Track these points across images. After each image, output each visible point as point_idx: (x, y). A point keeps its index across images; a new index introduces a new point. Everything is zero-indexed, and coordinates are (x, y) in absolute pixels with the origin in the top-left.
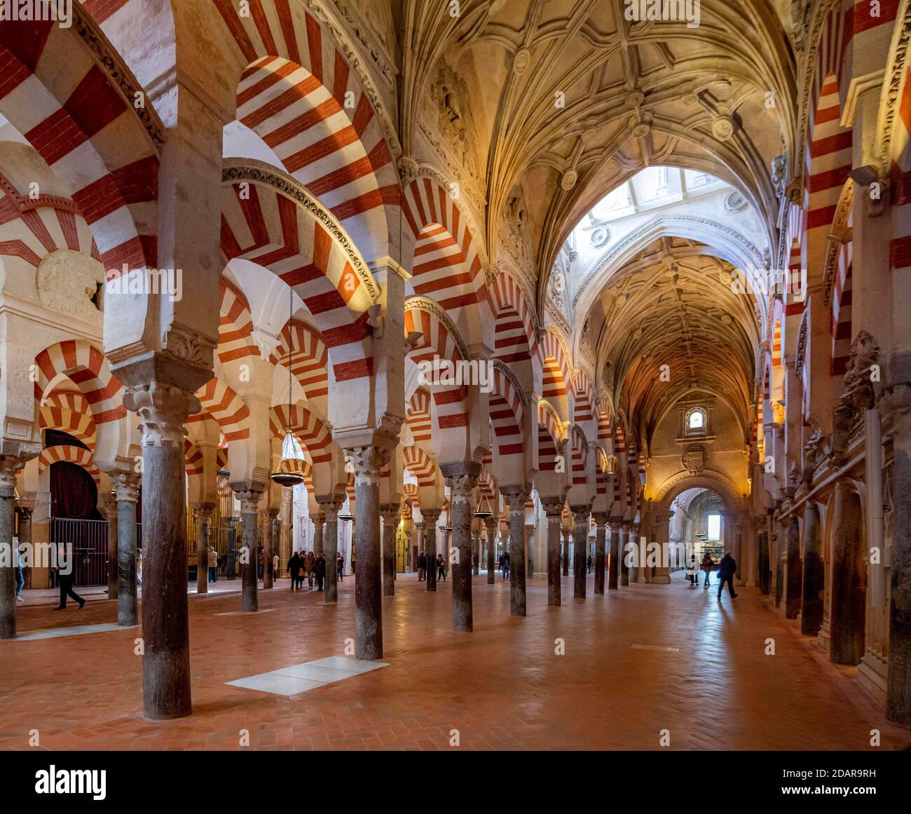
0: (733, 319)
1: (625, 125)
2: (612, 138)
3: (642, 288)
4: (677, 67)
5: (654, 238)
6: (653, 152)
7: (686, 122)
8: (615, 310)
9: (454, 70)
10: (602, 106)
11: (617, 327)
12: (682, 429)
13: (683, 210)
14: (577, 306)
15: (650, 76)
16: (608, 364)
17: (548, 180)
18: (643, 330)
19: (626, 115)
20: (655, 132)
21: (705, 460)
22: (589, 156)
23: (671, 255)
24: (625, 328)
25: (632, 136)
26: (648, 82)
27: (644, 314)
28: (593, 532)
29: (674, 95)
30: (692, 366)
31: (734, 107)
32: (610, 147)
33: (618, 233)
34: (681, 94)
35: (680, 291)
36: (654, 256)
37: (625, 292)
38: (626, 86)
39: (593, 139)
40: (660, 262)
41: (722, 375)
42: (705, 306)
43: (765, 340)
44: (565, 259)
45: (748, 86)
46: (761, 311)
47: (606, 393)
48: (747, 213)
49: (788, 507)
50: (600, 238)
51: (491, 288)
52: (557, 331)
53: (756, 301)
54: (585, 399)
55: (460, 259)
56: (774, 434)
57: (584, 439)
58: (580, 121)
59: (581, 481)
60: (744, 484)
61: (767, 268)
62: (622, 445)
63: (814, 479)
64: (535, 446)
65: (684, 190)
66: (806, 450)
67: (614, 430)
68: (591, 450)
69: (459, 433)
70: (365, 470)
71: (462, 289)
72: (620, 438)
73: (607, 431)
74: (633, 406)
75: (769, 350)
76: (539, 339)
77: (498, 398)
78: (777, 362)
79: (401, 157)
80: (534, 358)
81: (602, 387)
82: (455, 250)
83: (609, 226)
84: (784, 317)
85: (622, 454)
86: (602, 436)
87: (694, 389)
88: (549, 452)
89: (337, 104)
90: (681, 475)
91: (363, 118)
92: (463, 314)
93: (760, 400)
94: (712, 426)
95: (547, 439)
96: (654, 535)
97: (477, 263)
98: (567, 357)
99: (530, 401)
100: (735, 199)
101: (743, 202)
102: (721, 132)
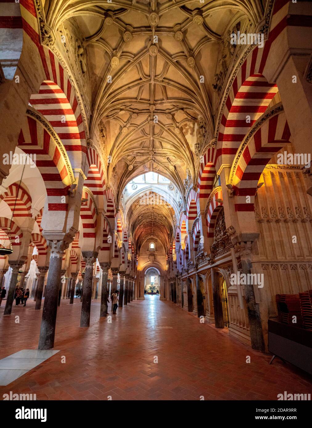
0: (166, 218)
1: (147, 159)
2: (143, 161)
4: (163, 149)
5: (149, 191)
6: (153, 168)
7: (163, 164)
8: (136, 209)
9: (104, 124)
10: (143, 151)
11: (136, 213)
12: (148, 248)
13: (157, 186)
14: (126, 205)
16: (132, 225)
17: (124, 166)
18: (142, 216)
19: (149, 156)
20: (154, 163)
21: (155, 258)
22: (137, 163)
24: (138, 215)
25: (149, 162)
26: (155, 150)
27: (143, 212)
28: (119, 281)
29: (161, 156)
30: (152, 230)
31: (175, 164)
32: (143, 163)
33: (140, 187)
34: (163, 157)
35: (153, 207)
38: (150, 149)
39: (139, 159)
41: (161, 234)
42: (159, 213)
43: (178, 225)
44: (124, 190)
45: (179, 160)
46: (177, 217)
47: (131, 234)
48: (173, 191)
49: (185, 275)
50: (134, 187)
51: (107, 192)
52: (121, 211)
53: (174, 215)
54: (126, 235)
55: (100, 179)
56: (182, 252)
57: (125, 248)
58: (136, 153)
59: (123, 262)
60: (166, 267)
61: (179, 207)
62: (133, 251)
63: (199, 267)
64: (114, 248)
65: (158, 181)
66: (196, 258)
67: (132, 246)
68: (127, 252)
69: (92, 240)
70: (57, 251)
71: (98, 189)
72: (133, 249)
73: (130, 246)
74: (136, 239)
75: (179, 228)
76: (117, 212)
77: (104, 229)
78: (183, 232)
79: (89, 139)
80: (115, 218)
81: (130, 232)
82: (98, 175)
83: (137, 184)
84: (187, 220)
85: (133, 254)
86: (129, 248)
87: (152, 237)
88: (116, 251)
89: (73, 112)
90: (148, 263)
91: (79, 121)
92: (97, 198)
93: (174, 242)
94: (157, 249)
95: (116, 246)
96: (140, 283)
97: (104, 182)
98: (123, 220)
99: (113, 232)
100: (170, 187)
101: (172, 188)
102: (172, 169)
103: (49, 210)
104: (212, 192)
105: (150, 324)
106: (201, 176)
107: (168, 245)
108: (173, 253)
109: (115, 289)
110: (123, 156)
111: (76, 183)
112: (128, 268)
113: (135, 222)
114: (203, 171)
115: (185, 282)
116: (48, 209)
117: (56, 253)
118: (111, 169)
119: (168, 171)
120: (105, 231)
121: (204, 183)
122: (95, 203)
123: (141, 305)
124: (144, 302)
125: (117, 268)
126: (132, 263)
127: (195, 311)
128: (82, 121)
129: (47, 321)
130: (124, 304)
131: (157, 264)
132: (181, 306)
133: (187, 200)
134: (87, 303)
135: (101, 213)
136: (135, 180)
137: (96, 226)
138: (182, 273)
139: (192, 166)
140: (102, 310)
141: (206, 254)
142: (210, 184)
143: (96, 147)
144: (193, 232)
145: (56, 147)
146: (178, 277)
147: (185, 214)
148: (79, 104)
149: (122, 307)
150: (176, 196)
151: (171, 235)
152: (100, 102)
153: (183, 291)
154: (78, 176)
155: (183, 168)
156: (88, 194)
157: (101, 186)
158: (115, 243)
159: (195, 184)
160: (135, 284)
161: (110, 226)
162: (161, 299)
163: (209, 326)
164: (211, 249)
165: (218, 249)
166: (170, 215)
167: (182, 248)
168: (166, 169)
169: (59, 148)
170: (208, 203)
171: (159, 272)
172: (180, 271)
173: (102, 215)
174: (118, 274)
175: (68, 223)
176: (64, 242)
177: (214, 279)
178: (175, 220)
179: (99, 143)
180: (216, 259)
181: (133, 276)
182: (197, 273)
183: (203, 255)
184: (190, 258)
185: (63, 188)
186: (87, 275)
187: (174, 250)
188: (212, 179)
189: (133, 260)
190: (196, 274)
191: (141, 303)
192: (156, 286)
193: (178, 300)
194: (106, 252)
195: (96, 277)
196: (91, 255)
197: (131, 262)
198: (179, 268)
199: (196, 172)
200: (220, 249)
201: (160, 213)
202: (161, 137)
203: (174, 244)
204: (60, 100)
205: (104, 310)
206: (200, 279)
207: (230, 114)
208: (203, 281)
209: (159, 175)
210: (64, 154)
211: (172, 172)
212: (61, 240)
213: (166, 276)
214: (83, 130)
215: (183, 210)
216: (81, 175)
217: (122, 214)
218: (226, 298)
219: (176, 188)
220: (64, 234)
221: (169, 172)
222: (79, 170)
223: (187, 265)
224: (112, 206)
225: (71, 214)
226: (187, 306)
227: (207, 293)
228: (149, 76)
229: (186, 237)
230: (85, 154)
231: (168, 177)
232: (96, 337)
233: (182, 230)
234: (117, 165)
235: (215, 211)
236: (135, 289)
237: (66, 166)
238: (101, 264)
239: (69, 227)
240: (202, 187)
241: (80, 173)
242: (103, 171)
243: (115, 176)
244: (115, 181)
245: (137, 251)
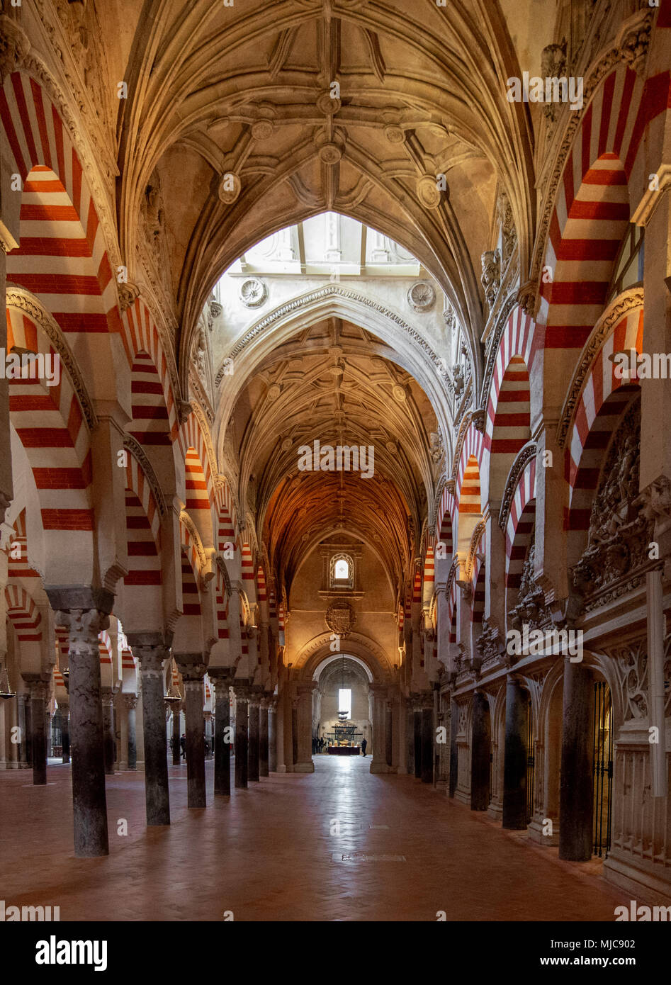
0: (399, 446)
1: (308, 138)
2: (292, 149)
3: (301, 382)
4: (387, 80)
5: (322, 316)
6: (338, 193)
7: (386, 166)
8: (266, 403)
10: (284, 93)
12: (326, 579)
13: (359, 288)
14: (222, 385)
15: (352, 78)
16: (251, 478)
17: (197, 178)
18: (294, 440)
19: (313, 122)
20: (345, 164)
21: (352, 620)
22: (258, 164)
23: (339, 345)
24: (276, 432)
25: (317, 158)
27: (299, 419)
30: (342, 500)
31: (442, 169)
32: (287, 160)
33: (280, 295)
34: (386, 124)
35: (342, 397)
36: (320, 341)
37: (279, 381)
39: (269, 139)
40: (326, 352)
41: (379, 522)
42: (368, 425)
43: (449, 479)
44: (206, 309)
45: (464, 145)
46: (445, 444)
47: (250, 518)
48: (433, 316)
49: (469, 682)
50: (254, 294)
51: (124, 316)
52: (200, 414)
53: (434, 430)
54: (229, 521)
55: (81, 248)
56: (458, 593)
57: (226, 577)
58: (252, 103)
59: (224, 634)
60: (395, 653)
61: (457, 392)
62: (263, 591)
64: (179, 578)
65: (363, 262)
66: (511, 616)
67: (256, 570)
68: (235, 593)
69: (81, 541)
71: (80, 303)
72: (262, 581)
73: (250, 570)
74: (275, 539)
75: (453, 493)
76: (181, 418)
77: (130, 495)
78: (466, 508)
80: (176, 444)
81: (246, 508)
82: (74, 230)
83: (266, 281)
84: (487, 453)
85: (264, 603)
86: (245, 576)
87: (340, 530)
88: (189, 588)
90: (325, 637)
92: (82, 344)
93: (429, 553)
94: (360, 580)
95: (188, 569)
96: (294, 712)
97: (105, 267)
98: (213, 457)
99: (171, 508)
100: (421, 293)
101: (429, 301)
102: (426, 195)
104: (604, 316)
106: (559, 234)
107: (406, 566)
108: (425, 599)
109: (196, 730)
110: (186, 122)
112: (245, 657)
113: (267, 466)
114: (573, 208)
115: (465, 709)
118: (133, 198)
119: (407, 208)
120: (133, 501)
121: (574, 271)
123: (302, 788)
124: (315, 780)
125: (200, 656)
126: (259, 638)
127: (496, 808)
130: (236, 786)
131: (361, 643)
132: (448, 791)
133: (493, 360)
135: (108, 419)
136: (259, 255)
137: (91, 480)
138: (454, 676)
139: (521, 179)
140: (150, 803)
141: (549, 599)
142: (600, 278)
144: (509, 506)
146: (443, 691)
147: (481, 427)
149: (228, 793)
150: (446, 341)
151: (421, 523)
153: (458, 740)
155: (480, 194)
156: (39, 328)
157: (91, 286)
158: (184, 556)
159: (531, 275)
160: (275, 715)
161: (153, 481)
162: (374, 769)
163: (541, 857)
164: (571, 580)
165: (598, 580)
166: (416, 433)
167: (461, 576)
168: (402, 199)
170: (582, 372)
171: (370, 674)
172: (450, 668)
173: (113, 430)
174: (206, 678)
177: (573, 695)
178: (436, 457)
180: (588, 617)
181: (268, 688)
182: (512, 674)
183: (539, 600)
184: (487, 615)
187: (427, 586)
189: (265, 626)
190: (509, 679)
191: (300, 782)
192: (360, 726)
193: (437, 770)
194: (148, 593)
195: (125, 691)
197: (255, 633)
198: (447, 656)
199: (540, 211)
200: (610, 579)
201: (375, 424)
203: (428, 561)
206: (523, 695)
208: (530, 704)
209: (372, 233)
211: (427, 213)
213: (397, 686)
215: (472, 409)
217: (206, 429)
218: (611, 763)
219: (445, 303)
221: (413, 214)
223: (476, 644)
224: (156, 388)
226: (469, 791)
227: (543, 747)
229: (479, 531)
231: (409, 238)
233: (463, 499)
234: (164, 175)
235: (605, 409)
236: (276, 734)
238: (132, 639)
240: (561, 293)
242: (98, 209)
243: (157, 233)
244: (159, 260)
245: (279, 590)
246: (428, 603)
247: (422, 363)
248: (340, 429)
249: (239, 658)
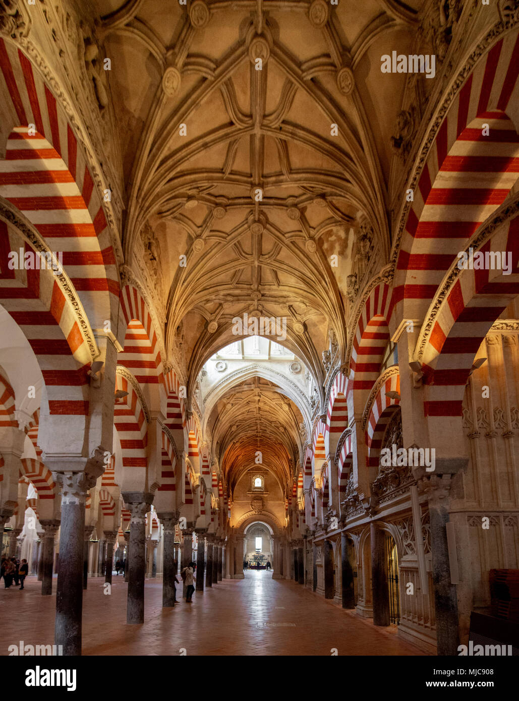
0: (285, 429)
1: (247, 308)
2: (240, 313)
3: (241, 402)
4: (281, 287)
5: (252, 376)
8: (225, 411)
9: (153, 230)
10: (237, 292)
11: (225, 420)
12: (251, 487)
13: (267, 365)
14: (206, 404)
15: (266, 286)
16: (217, 443)
17: (199, 323)
18: (237, 426)
19: (249, 302)
21: (263, 505)
22: (225, 318)
23: (259, 387)
24: (230, 423)
26: (264, 289)
27: (240, 417)
28: (195, 545)
29: (276, 301)
31: (305, 319)
33: (232, 368)
34: (280, 303)
35: (259, 408)
36: (250, 386)
37: (231, 402)
38: (252, 286)
40: (253, 390)
41: (275, 461)
42: (271, 420)
43: (309, 443)
44: (200, 373)
45: (314, 310)
46: (307, 428)
47: (216, 460)
48: (300, 376)
49: (322, 535)
50: (221, 367)
51: (165, 377)
52: (196, 416)
53: (302, 422)
54: (207, 461)
55: (150, 350)
56: (315, 494)
57: (205, 486)
58: (224, 295)
59: (203, 512)
60: (284, 521)
61: (312, 407)
62: (221, 492)
63: (347, 521)
64: (184, 487)
65: (269, 355)
66: (342, 505)
67: (219, 483)
68: (208, 494)
69: (140, 471)
70: (74, 491)
71: (147, 372)
72: (221, 488)
73: (216, 483)
74: (227, 469)
75: (312, 449)
76: (188, 418)
77: (164, 451)
78: (317, 456)
79: (123, 264)
80: (185, 429)
81: (215, 455)
82: (147, 343)
83: (227, 362)
84: (327, 433)
85: (222, 498)
86: (213, 486)
87: (257, 465)
88: (188, 492)
89: (83, 202)
90: (250, 513)
91: (100, 224)
93: (300, 475)
94: (267, 487)
95: (188, 483)
96: (235, 549)
97: (159, 357)
98: (200, 433)
99: (181, 456)
100: (295, 367)
101: (299, 370)
102: (298, 329)
103: (51, 413)
104: (381, 377)
105: (254, 619)
106: (358, 345)
107: (289, 481)
108: (298, 496)
109: (188, 559)
110: (196, 303)
111: (103, 358)
112: (212, 523)
113: (224, 437)
114: (363, 335)
115: (320, 548)
116: (49, 411)
117: (72, 495)
118: (172, 330)
119: (290, 334)
120: (165, 454)
121: (364, 359)
122: (142, 400)
123: (237, 587)
124: (244, 583)
126: (219, 514)
127: (338, 598)
128: (105, 225)
129: (65, 614)
130: (206, 586)
131: (270, 517)
132: (312, 590)
133: (329, 394)
134: (138, 583)
135: (156, 419)
136: (223, 352)
137: (146, 445)
138: (314, 532)
139: (340, 324)
140: (165, 596)
141: (361, 497)
142: (376, 362)
143: (139, 283)
144: (339, 455)
145: (55, 282)
146: (308, 539)
147: (324, 421)
148: (96, 184)
149: (202, 590)
150: (307, 386)
151: (296, 462)
152: (142, 180)
153: (317, 563)
154: (104, 344)
155: (321, 329)
156: (128, 382)
157: (152, 365)
158: (186, 477)
159: (346, 360)
160: (225, 551)
161: (174, 445)
162: (275, 577)
163: (363, 623)
164: (372, 489)
165: (385, 489)
166: (293, 424)
167: (316, 486)
168: (287, 330)
169: (60, 284)
170: (371, 400)
171: (271, 530)
172: (312, 528)
173: (158, 424)
174: (194, 534)
175: (91, 439)
176: (86, 474)
177: (376, 543)
178: (303, 433)
179: (145, 273)
180: (381, 506)
181: (222, 538)
182: (344, 532)
183: (356, 498)
184: (330, 504)
185: (75, 368)
186: (134, 535)
187: (300, 490)
188: (380, 351)
189: (222, 508)
190: (342, 534)
191: (237, 584)
192: (266, 555)
193: (306, 578)
194: (170, 494)
195: (152, 539)
196: (140, 498)
197: (217, 512)
198: (310, 522)
199: (349, 336)
200: (391, 489)
201: (274, 419)
202: (275, 260)
203: (300, 479)
204: (54, 175)
205: (169, 596)
206: (350, 542)
207: (426, 207)
208: (354, 546)
209: (272, 342)
210: (73, 299)
211: (298, 336)
212: (80, 471)
213: (285, 536)
214: (108, 245)
215: (320, 413)
216: (110, 343)
217: (198, 422)
218: (397, 576)
219: (306, 370)
220: (85, 460)
221: (292, 337)
222: (107, 330)
223: (324, 517)
224: (178, 406)
225: (97, 421)
226: (324, 589)
227: (361, 567)
228: (250, 116)
229: (325, 466)
230: (117, 298)
231: (290, 346)
232: (157, 640)
233: (316, 452)
234: (185, 322)
235: (383, 415)
236: (226, 560)
237: (79, 324)
238: (160, 515)
239: (93, 446)
240: (360, 368)
241: (109, 339)
242: (157, 335)
243: (181, 344)
244: (181, 354)
245: (229, 492)
246: (300, 498)
247: (296, 395)
248: (258, 439)
249: (210, 524)
